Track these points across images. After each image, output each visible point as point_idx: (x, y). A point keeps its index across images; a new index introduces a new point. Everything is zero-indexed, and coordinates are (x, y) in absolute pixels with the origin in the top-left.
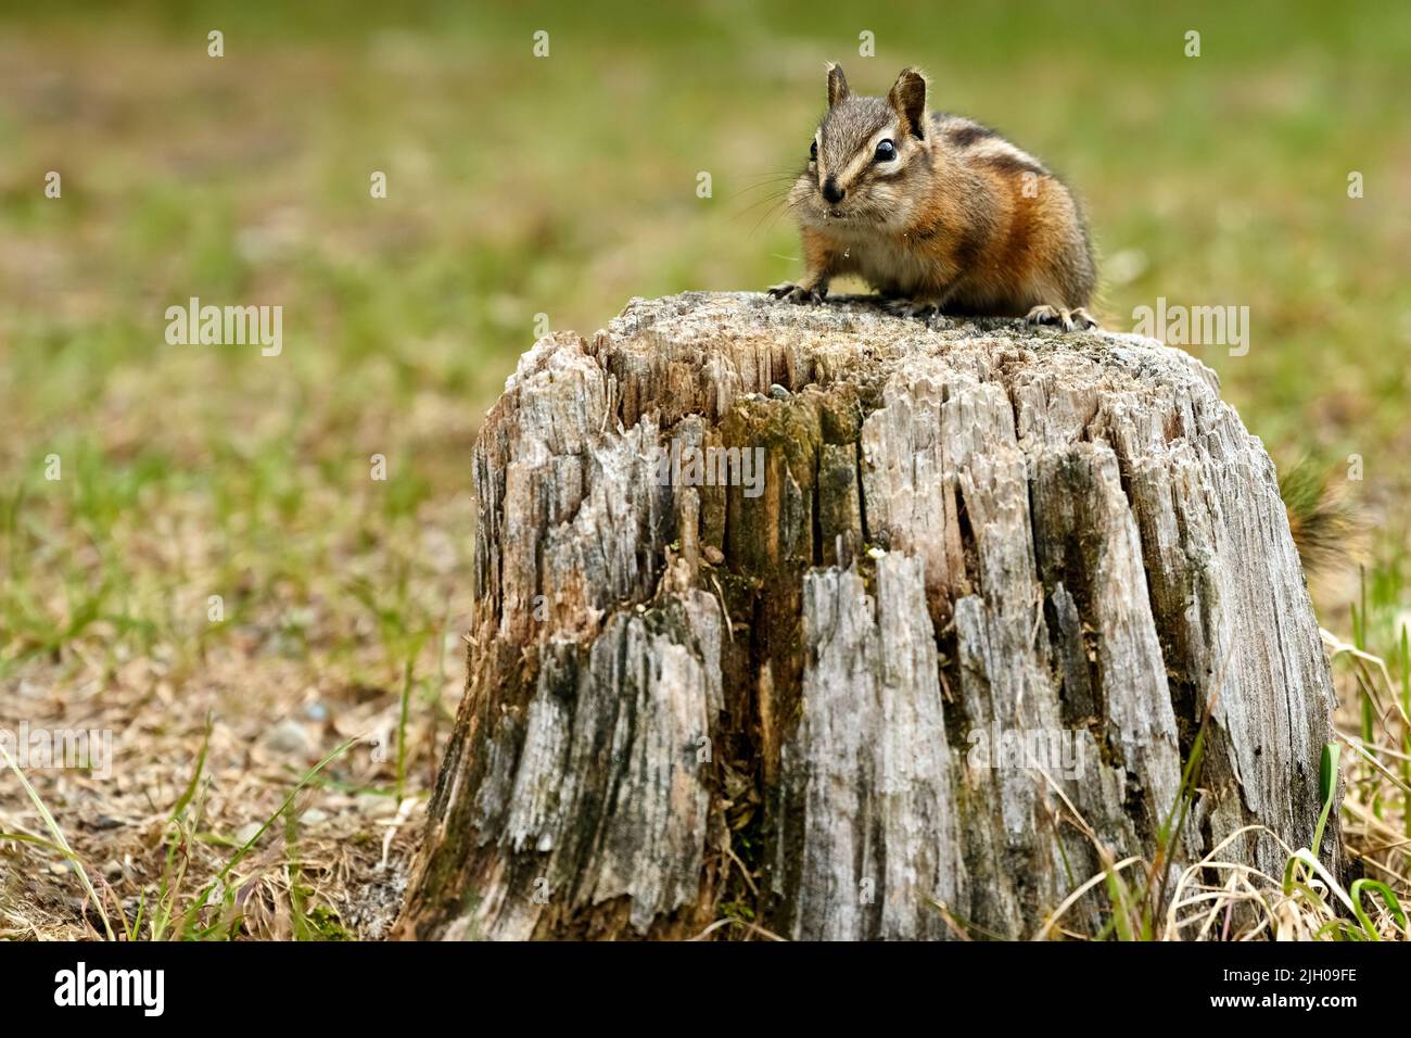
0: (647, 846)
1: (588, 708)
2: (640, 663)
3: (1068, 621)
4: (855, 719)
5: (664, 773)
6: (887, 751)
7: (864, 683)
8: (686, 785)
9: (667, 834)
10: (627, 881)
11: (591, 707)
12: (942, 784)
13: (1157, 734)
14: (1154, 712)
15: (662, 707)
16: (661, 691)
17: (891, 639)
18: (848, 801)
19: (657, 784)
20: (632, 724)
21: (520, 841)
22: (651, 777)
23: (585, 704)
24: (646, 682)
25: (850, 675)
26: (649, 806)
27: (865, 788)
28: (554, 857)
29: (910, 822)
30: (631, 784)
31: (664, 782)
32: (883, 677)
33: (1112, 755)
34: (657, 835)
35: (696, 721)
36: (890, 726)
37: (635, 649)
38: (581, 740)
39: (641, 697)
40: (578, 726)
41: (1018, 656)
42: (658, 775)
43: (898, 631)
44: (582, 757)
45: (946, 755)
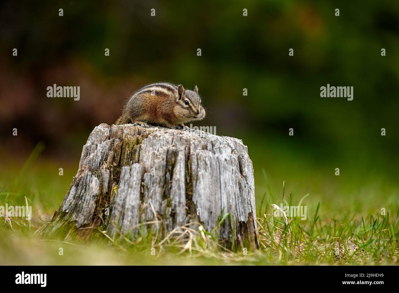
0: (82, 212)
1: (80, 188)
2: (89, 180)
3: (168, 180)
4: (124, 193)
5: (88, 200)
6: (128, 200)
7: (127, 187)
8: (92, 202)
9: (86, 211)
10: (77, 218)
11: (80, 187)
12: (137, 207)
13: (180, 203)
14: (180, 198)
15: (91, 188)
16: (91, 185)
17: (132, 179)
18: (120, 208)
19: (87, 202)
20: (85, 191)
21: (64, 210)
22: (86, 200)
23: (79, 187)
24: (89, 183)
25: (125, 185)
26: (84, 206)
27: (123, 206)
28: (68, 214)
29: (130, 214)
30: (82, 201)
31: (88, 202)
32: (130, 186)
33: (169, 205)
34: (85, 211)
35: (96, 191)
36: (129, 195)
37: (89, 178)
38: (77, 193)
39: (88, 186)
40: (77, 191)
41: (155, 185)
42: (87, 200)
43: (134, 178)
44: (77, 197)
45: (138, 202)
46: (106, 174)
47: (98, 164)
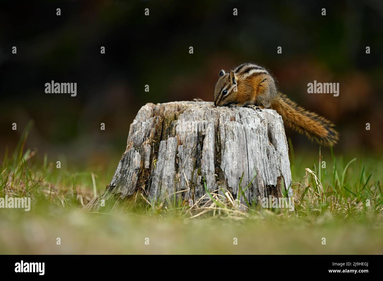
0: (126, 185)
1: (125, 163)
2: (132, 155)
3: (199, 150)
4: (161, 165)
5: (132, 173)
6: (164, 171)
7: (163, 159)
8: (135, 175)
9: (130, 184)
10: (122, 190)
12: (172, 177)
13: (209, 171)
14: (209, 167)
15: (134, 162)
16: (134, 160)
17: (168, 152)
18: (158, 179)
19: (130, 175)
20: (129, 165)
21: (112, 184)
22: (129, 174)
24: (132, 158)
26: (128, 179)
27: (161, 178)
28: (115, 187)
29: (166, 183)
30: (126, 175)
31: (132, 175)
32: (166, 159)
33: (200, 173)
34: (128, 184)
35: (138, 165)
36: (165, 167)
37: (132, 153)
38: (123, 168)
39: (131, 161)
40: (123, 166)
41: (188, 156)
42: (130, 174)
43: (169, 151)
44: (123, 171)
45: (174, 172)
46: (148, 148)
47: (142, 140)
